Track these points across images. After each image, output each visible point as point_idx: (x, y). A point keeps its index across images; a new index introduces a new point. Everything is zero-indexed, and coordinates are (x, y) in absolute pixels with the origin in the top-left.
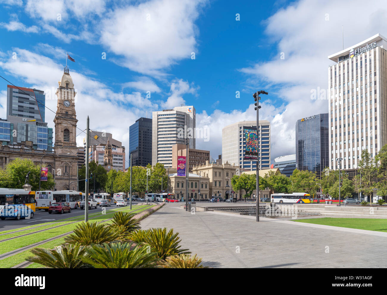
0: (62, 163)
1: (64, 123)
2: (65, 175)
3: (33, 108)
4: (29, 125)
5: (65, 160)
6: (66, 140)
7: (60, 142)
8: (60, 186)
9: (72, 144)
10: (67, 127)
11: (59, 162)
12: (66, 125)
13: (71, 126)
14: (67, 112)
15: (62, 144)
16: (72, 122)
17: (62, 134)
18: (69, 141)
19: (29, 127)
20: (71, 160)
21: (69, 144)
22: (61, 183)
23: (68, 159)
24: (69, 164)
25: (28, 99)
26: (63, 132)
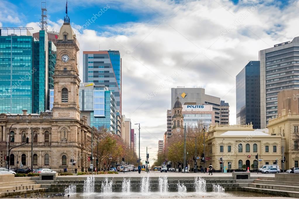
0: (59, 128)
1: (61, 81)
2: (63, 142)
3: (108, 72)
4: (85, 91)
5: (62, 125)
6: (64, 102)
7: (57, 104)
8: (56, 154)
9: (70, 104)
10: (65, 86)
11: (56, 127)
12: (63, 84)
13: (70, 84)
14: (65, 69)
15: (60, 106)
16: (70, 79)
17: (60, 94)
18: (67, 101)
19: (85, 93)
20: (69, 124)
21: (67, 105)
22: (58, 151)
23: (66, 123)
24: (68, 128)
25: (103, 62)
26: (60, 92)
